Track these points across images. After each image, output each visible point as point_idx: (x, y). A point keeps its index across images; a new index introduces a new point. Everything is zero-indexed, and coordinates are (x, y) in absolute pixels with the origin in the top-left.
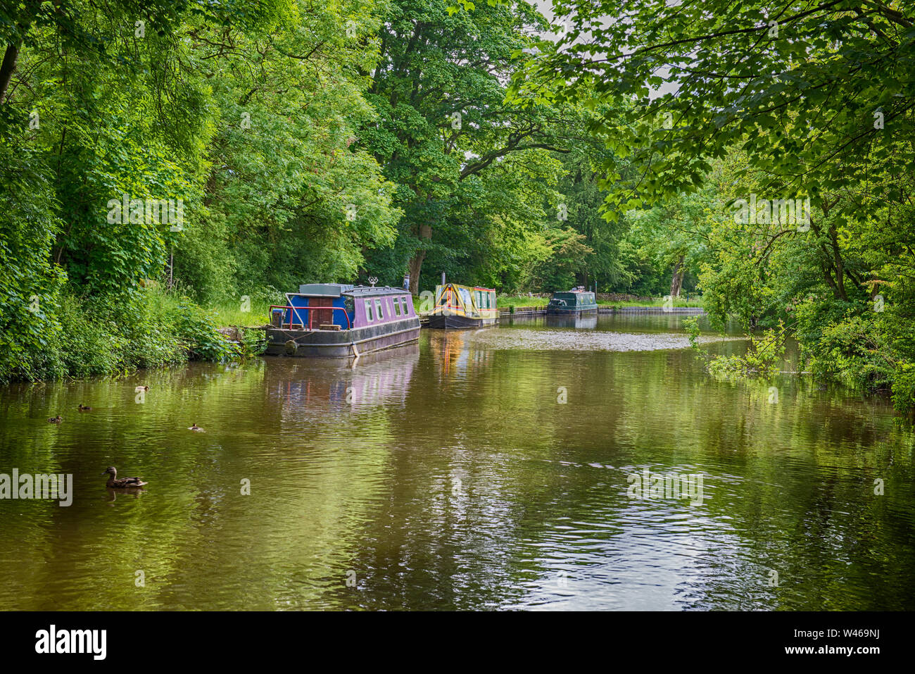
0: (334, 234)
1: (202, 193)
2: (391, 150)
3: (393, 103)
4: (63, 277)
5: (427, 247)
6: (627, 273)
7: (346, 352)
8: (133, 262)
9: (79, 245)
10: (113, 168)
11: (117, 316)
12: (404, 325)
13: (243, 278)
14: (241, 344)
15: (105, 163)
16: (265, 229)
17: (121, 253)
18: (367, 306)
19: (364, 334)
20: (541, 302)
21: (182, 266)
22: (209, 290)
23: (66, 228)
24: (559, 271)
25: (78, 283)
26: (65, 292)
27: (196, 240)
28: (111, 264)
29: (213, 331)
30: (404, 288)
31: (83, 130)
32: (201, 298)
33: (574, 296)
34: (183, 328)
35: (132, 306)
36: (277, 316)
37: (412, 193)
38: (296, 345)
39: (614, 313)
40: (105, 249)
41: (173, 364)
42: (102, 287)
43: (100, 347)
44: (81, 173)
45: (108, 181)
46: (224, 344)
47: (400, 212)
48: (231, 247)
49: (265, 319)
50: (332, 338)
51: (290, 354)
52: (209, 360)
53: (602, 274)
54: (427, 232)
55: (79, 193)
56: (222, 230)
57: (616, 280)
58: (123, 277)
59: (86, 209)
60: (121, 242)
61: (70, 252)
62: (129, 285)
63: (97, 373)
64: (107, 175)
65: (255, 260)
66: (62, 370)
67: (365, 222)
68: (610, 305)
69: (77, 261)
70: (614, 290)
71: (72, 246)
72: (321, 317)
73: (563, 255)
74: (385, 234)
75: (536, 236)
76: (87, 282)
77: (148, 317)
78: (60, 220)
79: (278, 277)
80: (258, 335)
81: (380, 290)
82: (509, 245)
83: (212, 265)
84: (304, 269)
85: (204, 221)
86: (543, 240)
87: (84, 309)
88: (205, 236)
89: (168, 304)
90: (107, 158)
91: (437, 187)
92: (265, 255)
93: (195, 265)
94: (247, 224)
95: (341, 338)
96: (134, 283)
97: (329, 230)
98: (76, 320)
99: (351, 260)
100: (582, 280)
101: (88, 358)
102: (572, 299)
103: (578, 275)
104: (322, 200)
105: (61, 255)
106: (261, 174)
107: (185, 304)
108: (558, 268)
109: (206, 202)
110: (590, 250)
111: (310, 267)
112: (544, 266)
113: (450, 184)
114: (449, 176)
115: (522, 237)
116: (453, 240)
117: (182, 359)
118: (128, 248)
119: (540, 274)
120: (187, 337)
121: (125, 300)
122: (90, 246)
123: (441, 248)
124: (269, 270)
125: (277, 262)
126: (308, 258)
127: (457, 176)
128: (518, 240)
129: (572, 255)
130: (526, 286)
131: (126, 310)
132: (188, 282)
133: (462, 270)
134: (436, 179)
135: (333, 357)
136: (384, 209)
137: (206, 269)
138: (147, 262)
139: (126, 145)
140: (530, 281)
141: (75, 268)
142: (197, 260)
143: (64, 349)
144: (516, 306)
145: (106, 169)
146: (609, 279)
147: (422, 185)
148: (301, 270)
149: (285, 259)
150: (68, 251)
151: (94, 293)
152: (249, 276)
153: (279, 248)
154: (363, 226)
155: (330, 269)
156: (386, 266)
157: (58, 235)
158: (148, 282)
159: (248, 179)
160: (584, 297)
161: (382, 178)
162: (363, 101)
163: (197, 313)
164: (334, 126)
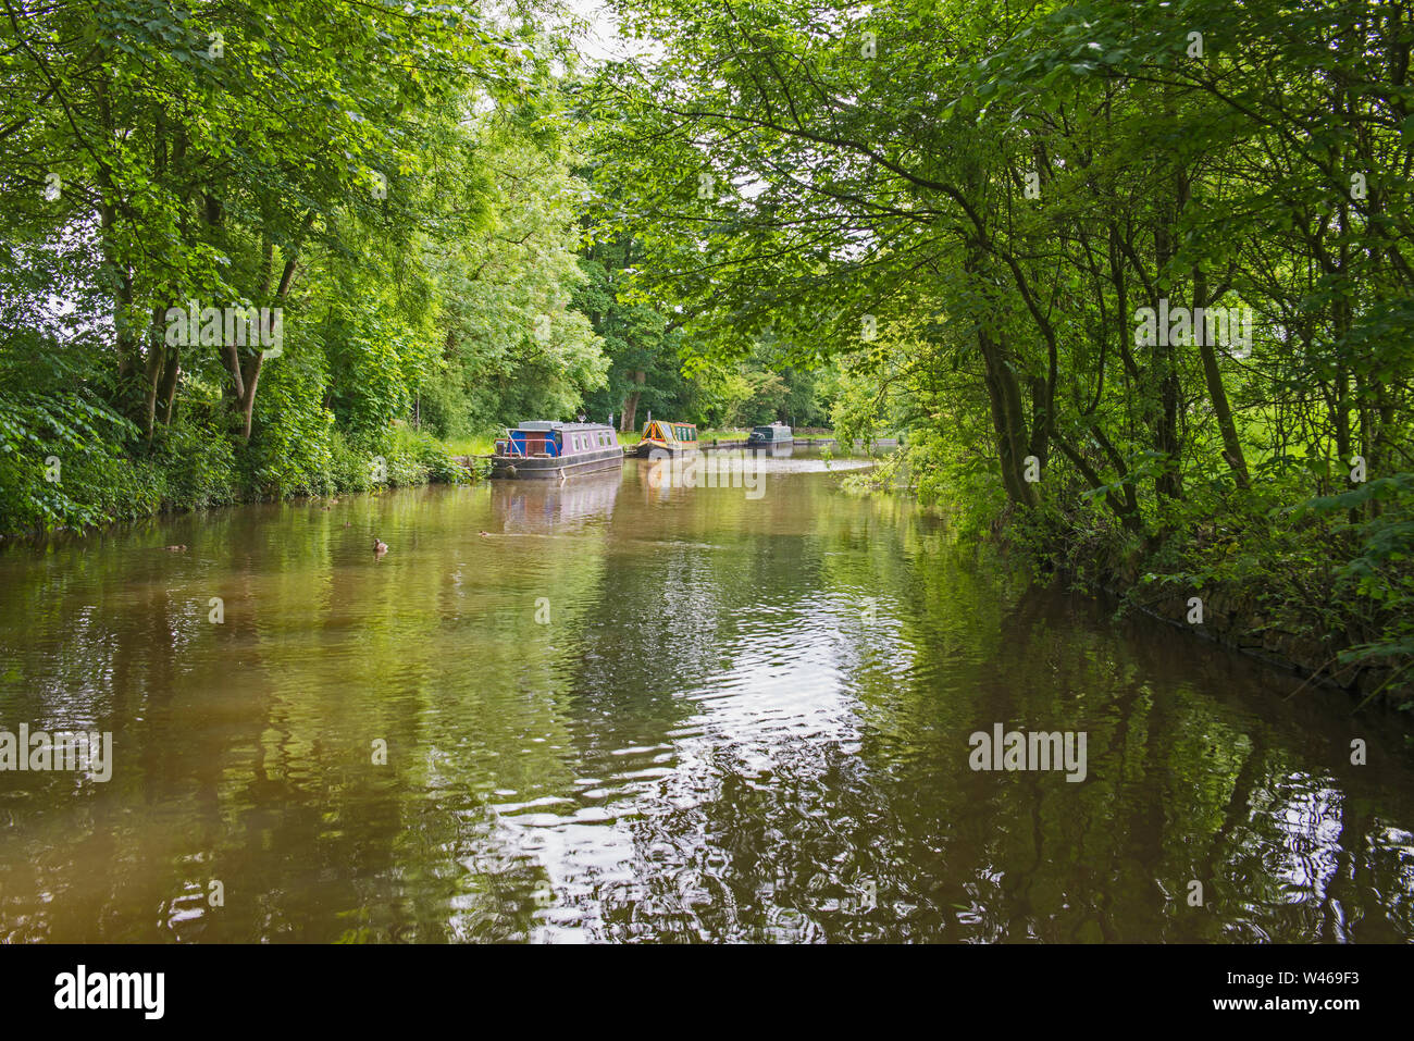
0: (556, 380)
1: (442, 350)
2: (606, 308)
3: (608, 269)
4: (332, 418)
5: (641, 388)
6: (821, 409)
7: (555, 475)
8: (384, 406)
9: (343, 394)
10: (368, 335)
11: (373, 448)
12: (607, 454)
13: (478, 418)
14: (472, 470)
15: (363, 331)
16: (497, 377)
17: (376, 400)
18: (574, 439)
19: (570, 461)
20: (743, 435)
21: (427, 409)
22: (448, 428)
23: (333, 382)
24: (761, 408)
25: (342, 424)
26: (334, 429)
27: (438, 388)
28: (368, 408)
29: (449, 458)
30: (608, 424)
31: (346, 307)
32: (441, 434)
33: (771, 430)
34: (424, 457)
35: (384, 440)
36: (500, 449)
37: (624, 344)
38: (514, 470)
39: (809, 444)
40: (363, 397)
41: (416, 484)
42: (362, 425)
43: (360, 470)
44: (344, 339)
45: (364, 345)
46: (458, 469)
47: (608, 361)
48: (467, 393)
49: (491, 450)
50: (544, 464)
51: (510, 476)
52: (446, 482)
53: (800, 411)
54: (642, 378)
55: (343, 355)
56: (459, 379)
57: (812, 415)
58: (377, 418)
59: (348, 366)
60: (375, 391)
61: (338, 400)
62: (382, 424)
63: (358, 490)
64: (364, 341)
65: (487, 402)
66: (332, 488)
67: (579, 370)
68: (806, 437)
69: (342, 406)
70: (811, 424)
71: (338, 395)
72: (535, 447)
73: (764, 395)
74: (598, 379)
75: (738, 378)
76: (350, 422)
77: (397, 448)
78: (329, 376)
79: (507, 416)
80: (486, 462)
81: (587, 426)
82: (714, 386)
83: (451, 408)
84: (530, 410)
85: (444, 372)
86: (745, 382)
87: (348, 442)
88: (444, 384)
89: (412, 438)
90: (363, 327)
91: (646, 340)
92: (496, 399)
93: (437, 408)
94: (480, 374)
95: (551, 464)
96: (385, 422)
97: (552, 377)
98: (342, 450)
99: (571, 402)
100: (782, 417)
101: (352, 478)
102: (769, 434)
103: (779, 412)
104: (542, 352)
105: (329, 401)
106: (487, 335)
107: (427, 438)
108: (760, 407)
109: (446, 357)
110: (787, 390)
111: (535, 408)
112: (749, 404)
113: (656, 336)
114: (655, 329)
115: (723, 379)
116: (664, 384)
117: (424, 481)
118: (381, 395)
119: (744, 412)
120: (428, 464)
121: (379, 435)
122: (351, 394)
123: (653, 389)
124: (500, 411)
125: (506, 403)
126: (533, 401)
127: (663, 330)
128: (721, 383)
129: (773, 395)
130: (732, 422)
131: (380, 443)
132: (431, 421)
133: (673, 408)
134: (646, 333)
135: (545, 479)
136: (595, 360)
137: (445, 411)
138: (395, 406)
139: (377, 317)
140: (735, 418)
141: (341, 411)
142: (438, 404)
143: (334, 472)
144: (719, 439)
145: (363, 336)
146: (805, 415)
147: (634, 336)
148: (527, 411)
149: (512, 400)
150: (334, 398)
151: (355, 430)
152: (483, 415)
153: (509, 393)
154: (578, 374)
155: (552, 409)
156: (604, 406)
157: (328, 387)
158: (397, 421)
159: (476, 338)
160: (780, 430)
161: (593, 333)
162: (577, 269)
163: (436, 445)
164: (551, 291)
